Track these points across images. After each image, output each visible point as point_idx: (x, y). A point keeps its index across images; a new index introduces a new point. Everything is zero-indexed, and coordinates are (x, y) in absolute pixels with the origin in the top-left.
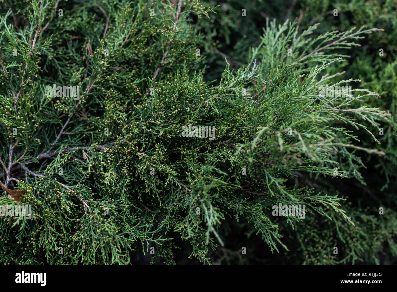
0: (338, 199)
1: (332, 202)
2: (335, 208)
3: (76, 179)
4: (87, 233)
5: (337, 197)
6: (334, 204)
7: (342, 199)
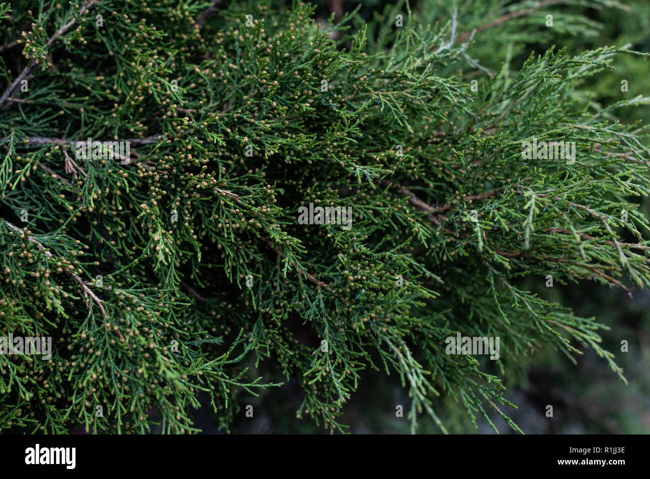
0: (596, 326)
1: (588, 332)
2: (597, 347)
3: (42, 215)
4: (100, 364)
5: (595, 321)
6: (594, 338)
7: (603, 326)
